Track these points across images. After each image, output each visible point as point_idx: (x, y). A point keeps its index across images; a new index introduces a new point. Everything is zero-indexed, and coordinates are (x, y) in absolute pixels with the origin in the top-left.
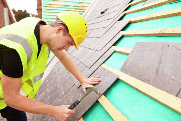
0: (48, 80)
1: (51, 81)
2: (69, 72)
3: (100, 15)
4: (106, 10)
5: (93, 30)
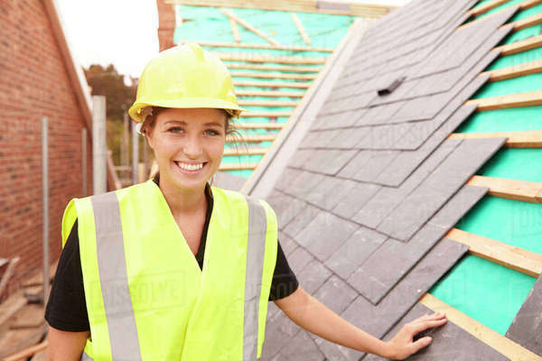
3: (375, 99)
4: (397, 84)
5: (356, 151)
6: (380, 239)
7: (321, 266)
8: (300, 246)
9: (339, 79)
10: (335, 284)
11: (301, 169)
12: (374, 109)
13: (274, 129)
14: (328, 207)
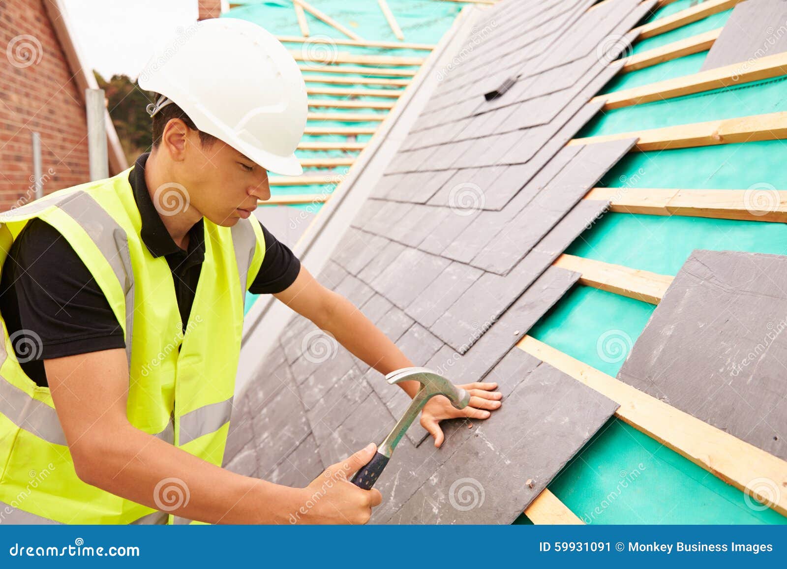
0: (261, 395)
1: (279, 398)
2: (363, 365)
3: (481, 105)
4: (510, 84)
5: (455, 171)
6: (473, 275)
7: (400, 314)
8: (377, 293)
9: (440, 85)
10: (416, 335)
11: (385, 200)
12: (481, 117)
13: (353, 150)
14: (413, 243)
